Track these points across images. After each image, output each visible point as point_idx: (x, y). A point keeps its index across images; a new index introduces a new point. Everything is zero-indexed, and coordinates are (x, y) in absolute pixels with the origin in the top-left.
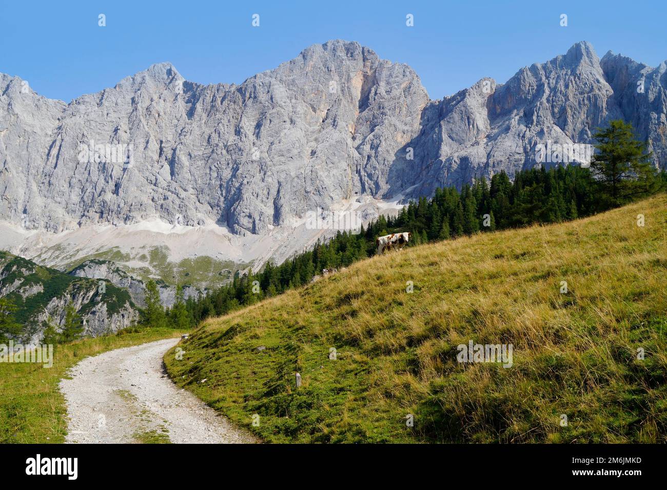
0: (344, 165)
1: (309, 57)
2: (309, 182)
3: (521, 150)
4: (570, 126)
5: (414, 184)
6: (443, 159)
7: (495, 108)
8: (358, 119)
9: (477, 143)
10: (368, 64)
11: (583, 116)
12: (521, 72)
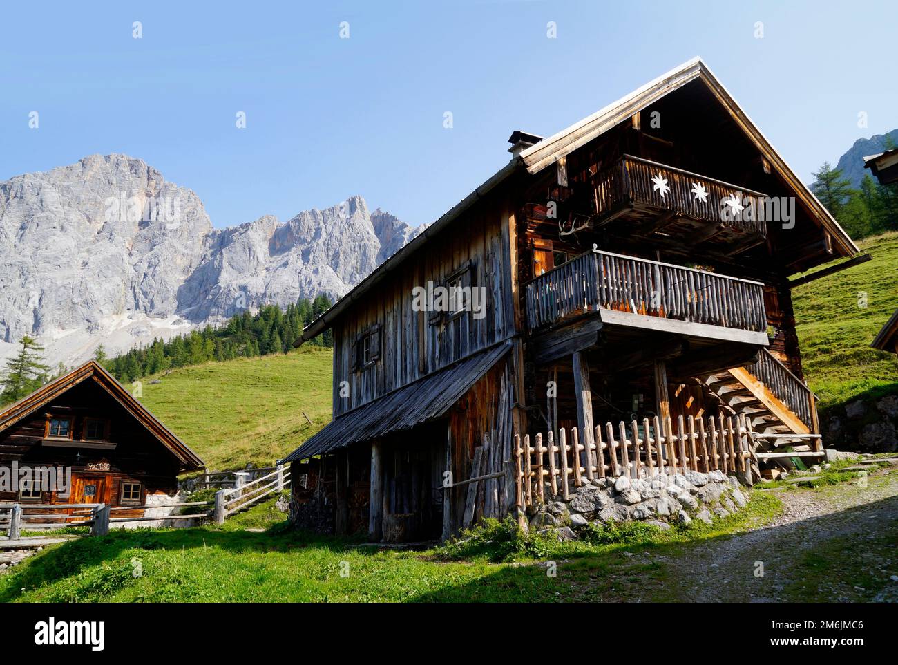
0: (117, 280)
1: (88, 167)
2: (77, 294)
3: (297, 285)
4: (341, 269)
5: (190, 306)
6: (222, 284)
7: (275, 244)
8: (137, 237)
9: (257, 274)
10: (153, 183)
11: (353, 262)
12: (302, 214)
